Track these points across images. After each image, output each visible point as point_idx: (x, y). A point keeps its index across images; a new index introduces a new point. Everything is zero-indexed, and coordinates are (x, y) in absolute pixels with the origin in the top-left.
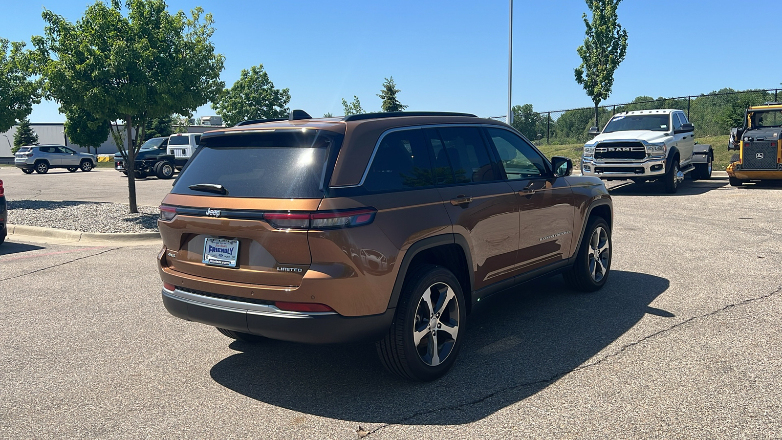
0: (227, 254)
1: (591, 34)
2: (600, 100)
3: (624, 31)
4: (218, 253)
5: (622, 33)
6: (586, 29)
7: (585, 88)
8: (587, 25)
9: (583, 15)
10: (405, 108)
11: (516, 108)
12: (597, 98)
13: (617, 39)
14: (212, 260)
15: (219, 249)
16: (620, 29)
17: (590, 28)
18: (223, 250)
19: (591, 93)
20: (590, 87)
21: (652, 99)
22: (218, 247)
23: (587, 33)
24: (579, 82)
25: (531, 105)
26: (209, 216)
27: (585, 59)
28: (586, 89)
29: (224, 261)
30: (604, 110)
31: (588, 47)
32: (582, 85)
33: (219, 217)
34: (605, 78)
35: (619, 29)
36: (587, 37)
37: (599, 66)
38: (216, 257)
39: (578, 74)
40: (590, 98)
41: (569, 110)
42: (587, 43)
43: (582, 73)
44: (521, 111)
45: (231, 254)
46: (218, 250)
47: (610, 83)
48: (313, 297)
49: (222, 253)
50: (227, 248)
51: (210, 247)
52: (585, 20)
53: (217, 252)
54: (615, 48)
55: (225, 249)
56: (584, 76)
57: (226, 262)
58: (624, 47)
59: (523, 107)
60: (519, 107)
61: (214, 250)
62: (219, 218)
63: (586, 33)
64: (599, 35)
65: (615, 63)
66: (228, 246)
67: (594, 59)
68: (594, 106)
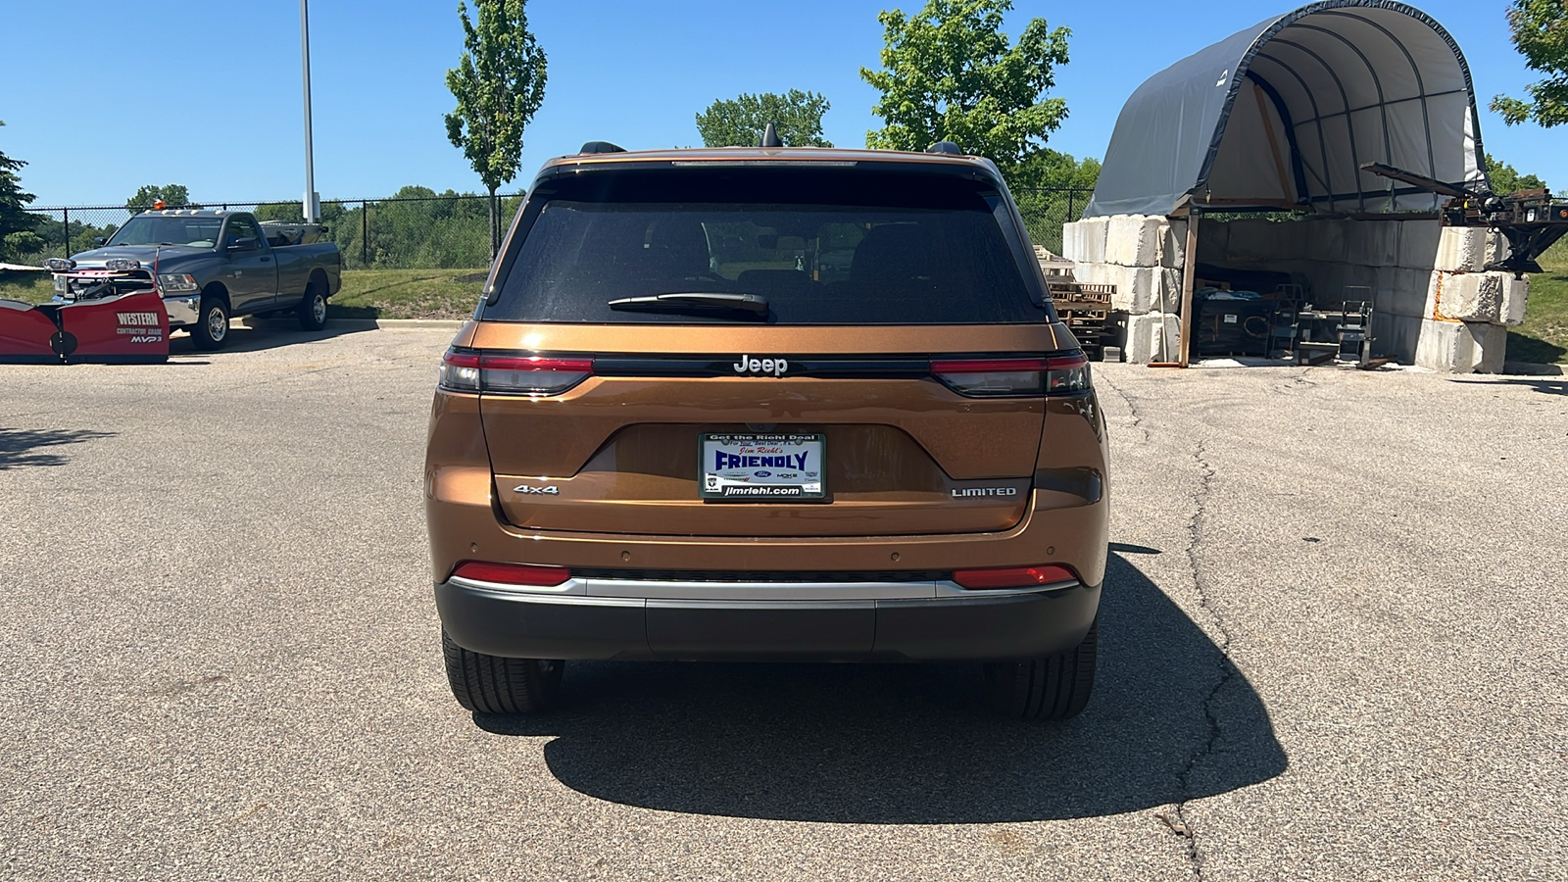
0: (785, 470)
1: (475, 48)
2: (499, 184)
3: (539, 51)
4: (750, 470)
5: (535, 54)
6: (466, 36)
7: (468, 155)
8: (468, 28)
9: (461, 6)
10: (19, 167)
11: (147, 191)
12: (491, 179)
13: (528, 63)
14: (735, 487)
15: (751, 458)
16: (534, 46)
17: (474, 36)
18: (766, 461)
19: (481, 166)
20: (479, 155)
21: (432, 192)
22: (748, 455)
23: (468, 45)
24: (453, 143)
25: (184, 189)
26: (748, 373)
27: (461, 95)
28: (470, 157)
29: (781, 488)
30: (339, 208)
31: (469, 73)
32: (462, 150)
33: (782, 375)
34: (508, 139)
35: (530, 45)
36: (468, 52)
37: (497, 114)
38: (745, 480)
39: (454, 126)
40: (479, 177)
41: (264, 204)
42: (467, 64)
43: (460, 124)
44: (159, 198)
45: (802, 468)
46: (752, 462)
47: (518, 147)
48: (1050, 551)
49: (767, 468)
50: (784, 455)
51: (720, 455)
52: (464, 18)
53: (748, 468)
54: (524, 80)
55: (777, 459)
56: (465, 131)
57: (788, 488)
58: (540, 84)
59: (164, 190)
60: (155, 189)
61: (734, 461)
62: (784, 380)
63: (467, 43)
64: (493, 51)
65: (527, 110)
66: (789, 449)
67: (485, 99)
68: (488, 193)
